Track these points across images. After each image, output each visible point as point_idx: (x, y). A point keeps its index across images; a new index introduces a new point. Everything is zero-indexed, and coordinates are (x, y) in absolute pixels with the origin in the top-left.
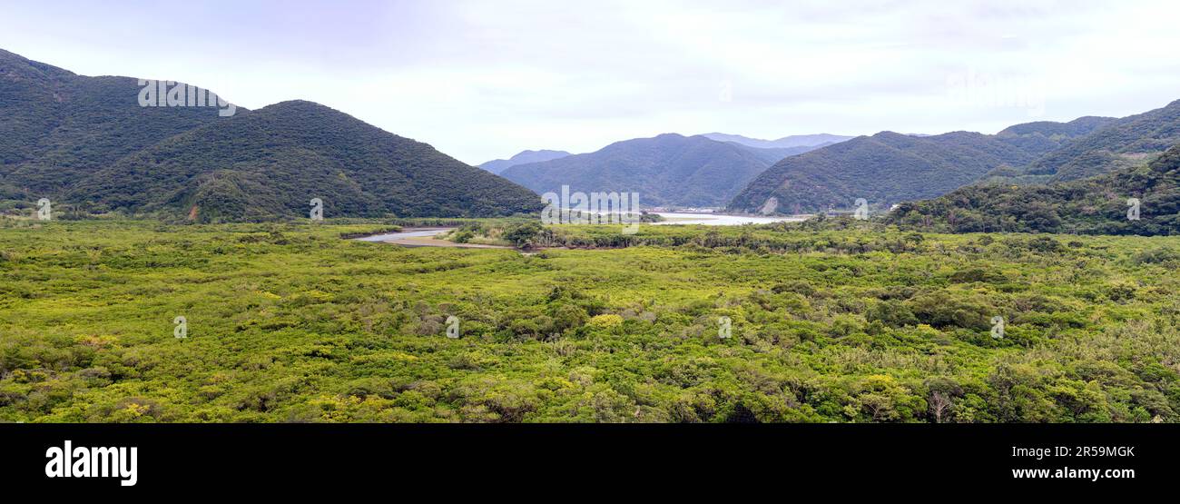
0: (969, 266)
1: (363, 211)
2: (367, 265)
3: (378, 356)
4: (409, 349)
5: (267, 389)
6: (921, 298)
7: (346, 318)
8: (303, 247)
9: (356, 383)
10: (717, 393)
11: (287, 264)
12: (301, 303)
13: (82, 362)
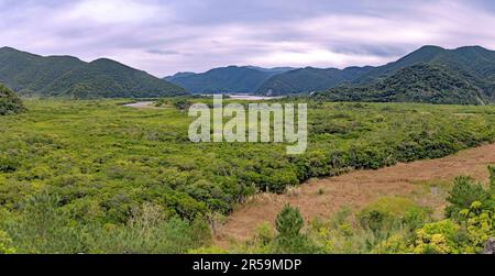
0: (338, 113)
1: (123, 95)
2: (127, 114)
3: (136, 147)
4: (147, 145)
5: (102, 156)
6: (325, 124)
7: (124, 133)
8: (106, 108)
9: (131, 156)
10: (261, 161)
11: (101, 113)
12: (109, 127)
13: (50, 142)
